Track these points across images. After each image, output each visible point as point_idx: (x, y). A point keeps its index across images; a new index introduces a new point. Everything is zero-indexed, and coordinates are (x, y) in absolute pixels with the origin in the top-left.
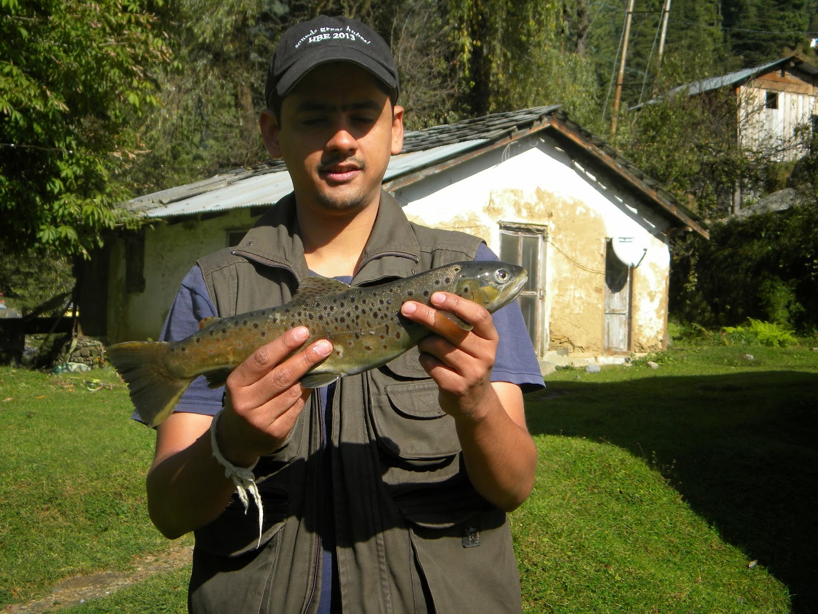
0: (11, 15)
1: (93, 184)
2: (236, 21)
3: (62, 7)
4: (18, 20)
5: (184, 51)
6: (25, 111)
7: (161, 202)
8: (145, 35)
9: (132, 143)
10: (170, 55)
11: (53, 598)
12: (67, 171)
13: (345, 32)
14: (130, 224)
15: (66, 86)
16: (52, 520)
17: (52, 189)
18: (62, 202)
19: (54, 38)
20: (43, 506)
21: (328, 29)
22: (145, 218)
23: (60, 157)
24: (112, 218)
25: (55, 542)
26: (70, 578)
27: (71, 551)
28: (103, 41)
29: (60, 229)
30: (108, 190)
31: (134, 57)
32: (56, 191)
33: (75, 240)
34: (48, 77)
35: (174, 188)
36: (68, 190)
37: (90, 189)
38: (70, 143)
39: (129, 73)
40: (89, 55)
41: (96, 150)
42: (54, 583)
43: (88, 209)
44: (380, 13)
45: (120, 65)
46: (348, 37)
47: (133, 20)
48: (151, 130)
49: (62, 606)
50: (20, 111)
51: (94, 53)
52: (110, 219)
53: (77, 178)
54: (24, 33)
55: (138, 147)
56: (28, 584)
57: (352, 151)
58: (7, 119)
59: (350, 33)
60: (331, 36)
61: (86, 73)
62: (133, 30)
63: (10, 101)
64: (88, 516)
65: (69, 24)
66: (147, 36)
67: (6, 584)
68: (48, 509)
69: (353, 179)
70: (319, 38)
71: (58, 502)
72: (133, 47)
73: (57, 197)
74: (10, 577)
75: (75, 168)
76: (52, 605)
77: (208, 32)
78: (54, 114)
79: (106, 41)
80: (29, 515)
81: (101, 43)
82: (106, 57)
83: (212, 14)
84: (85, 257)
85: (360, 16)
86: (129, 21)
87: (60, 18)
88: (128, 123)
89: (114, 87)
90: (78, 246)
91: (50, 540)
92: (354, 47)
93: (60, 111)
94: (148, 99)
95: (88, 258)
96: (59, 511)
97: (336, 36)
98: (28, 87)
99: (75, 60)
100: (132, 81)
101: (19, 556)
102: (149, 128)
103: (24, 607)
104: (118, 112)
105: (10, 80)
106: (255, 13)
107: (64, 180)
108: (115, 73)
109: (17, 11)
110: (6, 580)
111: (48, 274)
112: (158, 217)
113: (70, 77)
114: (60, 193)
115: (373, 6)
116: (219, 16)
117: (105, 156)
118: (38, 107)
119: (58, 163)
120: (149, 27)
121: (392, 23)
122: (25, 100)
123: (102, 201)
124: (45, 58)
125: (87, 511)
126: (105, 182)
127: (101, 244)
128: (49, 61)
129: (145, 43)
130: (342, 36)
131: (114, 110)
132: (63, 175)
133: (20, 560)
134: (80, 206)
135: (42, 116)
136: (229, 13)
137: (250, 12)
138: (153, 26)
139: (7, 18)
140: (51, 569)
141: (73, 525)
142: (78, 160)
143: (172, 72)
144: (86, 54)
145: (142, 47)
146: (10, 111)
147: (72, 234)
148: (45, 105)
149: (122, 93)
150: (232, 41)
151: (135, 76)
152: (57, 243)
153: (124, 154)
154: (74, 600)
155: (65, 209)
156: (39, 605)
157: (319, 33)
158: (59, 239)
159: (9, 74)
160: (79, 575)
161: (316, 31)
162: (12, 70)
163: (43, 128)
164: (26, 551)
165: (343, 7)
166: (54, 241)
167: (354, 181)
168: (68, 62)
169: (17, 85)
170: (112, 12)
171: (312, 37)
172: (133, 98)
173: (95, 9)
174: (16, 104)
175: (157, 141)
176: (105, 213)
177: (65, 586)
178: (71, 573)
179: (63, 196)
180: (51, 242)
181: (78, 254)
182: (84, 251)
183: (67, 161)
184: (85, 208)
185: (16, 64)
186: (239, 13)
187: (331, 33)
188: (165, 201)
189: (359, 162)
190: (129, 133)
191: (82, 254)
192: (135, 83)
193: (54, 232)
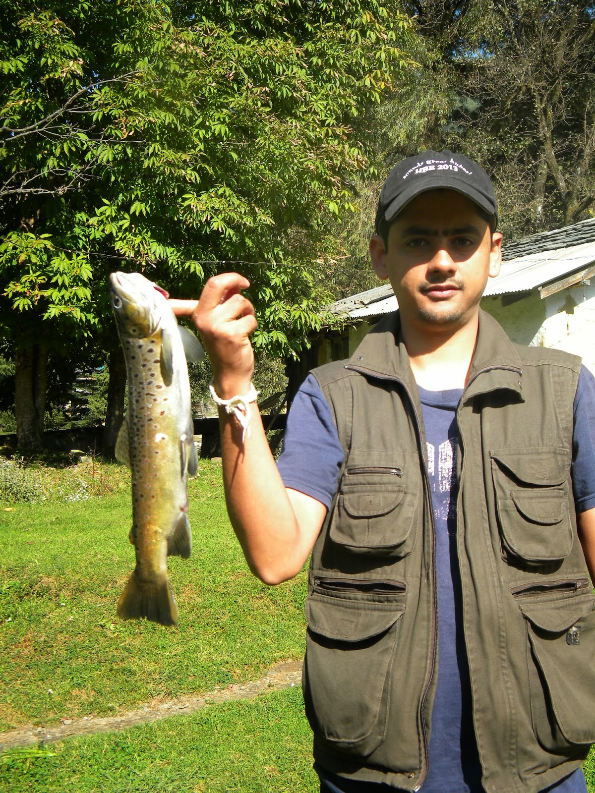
0: (223, 142)
1: (299, 290)
2: (428, 122)
3: (267, 129)
4: (229, 145)
5: (380, 157)
6: (237, 228)
7: (362, 303)
8: (341, 146)
9: (333, 249)
10: (366, 162)
11: (268, 681)
12: (276, 280)
13: (448, 163)
14: (334, 326)
15: (273, 201)
16: (265, 608)
17: (263, 298)
18: (273, 308)
19: (260, 157)
20: (257, 596)
21: (433, 161)
22: (348, 318)
23: (270, 268)
24: (318, 321)
25: (268, 629)
26: (282, 663)
27: (283, 637)
28: (303, 156)
29: (271, 334)
30: (313, 295)
31: (332, 168)
32: (267, 299)
33: (285, 344)
34: (256, 194)
35: (376, 288)
36: (278, 297)
37: (297, 295)
38: (278, 253)
39: (328, 184)
40: (292, 171)
41: (301, 258)
42: (268, 667)
43: (296, 314)
44: (573, 98)
45: (319, 177)
46: (451, 169)
47: (330, 133)
48: (352, 234)
49: (275, 689)
50: (232, 228)
51: (295, 168)
52: (316, 323)
53: (285, 285)
54: (235, 156)
55: (339, 253)
56: (246, 667)
57: (451, 272)
58: (222, 236)
59: (453, 165)
60: (436, 167)
61: (289, 188)
62: (331, 142)
63: (224, 220)
64: (297, 605)
65: (273, 144)
66: (344, 147)
67: (227, 665)
68: (261, 598)
69: (452, 296)
70: (425, 170)
71: (270, 591)
72: (331, 159)
73: (268, 305)
74: (230, 659)
75: (283, 276)
76: (266, 687)
77: (402, 136)
78: (262, 228)
79: (306, 156)
80: (245, 603)
81: (301, 158)
82: (306, 171)
83: (405, 117)
84: (295, 358)
85: (552, 103)
86: (327, 134)
87: (265, 139)
88: (329, 231)
89: (315, 197)
90: (288, 349)
91: (263, 627)
92: (456, 177)
93: (267, 225)
94: (347, 207)
95: (297, 360)
96: (271, 600)
97: (441, 167)
98: (238, 206)
99: (279, 177)
100: (331, 191)
101: (238, 641)
102: (350, 233)
103: (243, 687)
104: (319, 220)
105: (224, 200)
106: (446, 112)
107: (274, 288)
108: (315, 185)
109: (228, 138)
110: (227, 663)
111: (266, 375)
112: (360, 318)
113: (275, 192)
114: (270, 300)
115: (564, 93)
116: (412, 119)
117: (310, 263)
118: (248, 223)
119: (268, 273)
120: (345, 138)
121: (585, 107)
122: (237, 217)
123: (308, 306)
124: (254, 177)
125: (296, 601)
126: (310, 287)
127: (309, 346)
128: (256, 180)
129: (342, 153)
130: (445, 167)
131: (316, 219)
132: (273, 283)
133: (239, 645)
134: (288, 311)
135: (252, 231)
136: (421, 116)
137: (441, 112)
138: (349, 136)
139: (220, 145)
140: (266, 654)
141: (283, 613)
142: (285, 269)
143: (368, 177)
144: (289, 170)
145: (339, 158)
146: (224, 229)
147: (282, 338)
148: (255, 221)
149: (322, 202)
150: (425, 143)
151: (334, 186)
152: (270, 347)
153: (326, 260)
154: (286, 683)
155: (276, 315)
156: (256, 687)
157: (425, 165)
158: (271, 343)
159: (223, 195)
160: (290, 661)
161: (422, 163)
162: (225, 191)
163: (253, 241)
164: (243, 636)
165: (533, 97)
166: (267, 345)
167: (453, 299)
168: (273, 178)
169: (229, 205)
170: (311, 128)
171: (419, 168)
172: (333, 207)
173: (296, 127)
174: (229, 222)
175: (357, 244)
176: (311, 316)
177: (278, 670)
178: (283, 658)
179: (273, 303)
180: (264, 346)
181: (288, 356)
182: (294, 354)
183: (276, 271)
184: (293, 313)
185: (228, 185)
186: (430, 114)
187: (436, 165)
188: (366, 302)
189: (458, 283)
190: (331, 240)
191: (292, 356)
192: (334, 193)
193: (266, 337)
